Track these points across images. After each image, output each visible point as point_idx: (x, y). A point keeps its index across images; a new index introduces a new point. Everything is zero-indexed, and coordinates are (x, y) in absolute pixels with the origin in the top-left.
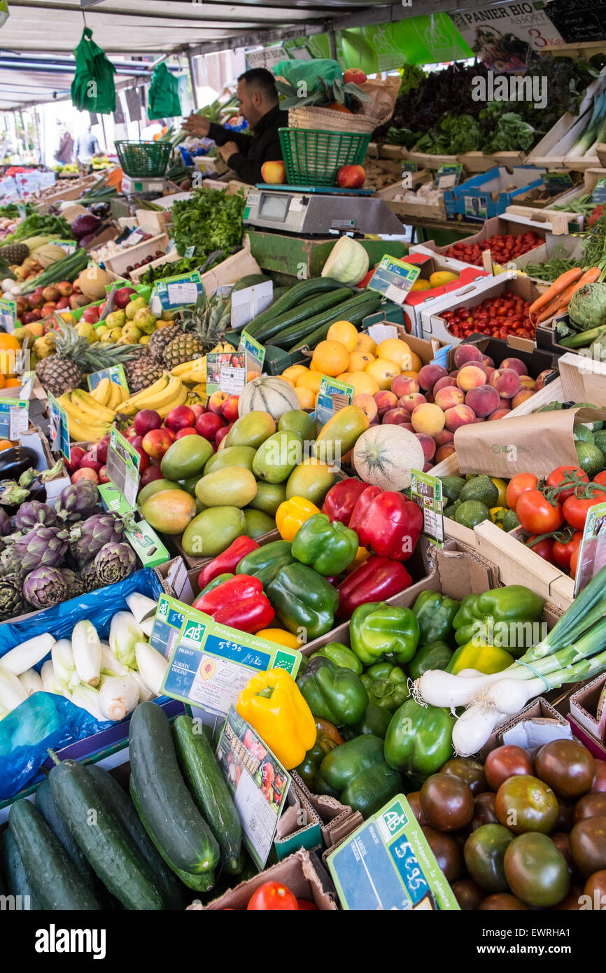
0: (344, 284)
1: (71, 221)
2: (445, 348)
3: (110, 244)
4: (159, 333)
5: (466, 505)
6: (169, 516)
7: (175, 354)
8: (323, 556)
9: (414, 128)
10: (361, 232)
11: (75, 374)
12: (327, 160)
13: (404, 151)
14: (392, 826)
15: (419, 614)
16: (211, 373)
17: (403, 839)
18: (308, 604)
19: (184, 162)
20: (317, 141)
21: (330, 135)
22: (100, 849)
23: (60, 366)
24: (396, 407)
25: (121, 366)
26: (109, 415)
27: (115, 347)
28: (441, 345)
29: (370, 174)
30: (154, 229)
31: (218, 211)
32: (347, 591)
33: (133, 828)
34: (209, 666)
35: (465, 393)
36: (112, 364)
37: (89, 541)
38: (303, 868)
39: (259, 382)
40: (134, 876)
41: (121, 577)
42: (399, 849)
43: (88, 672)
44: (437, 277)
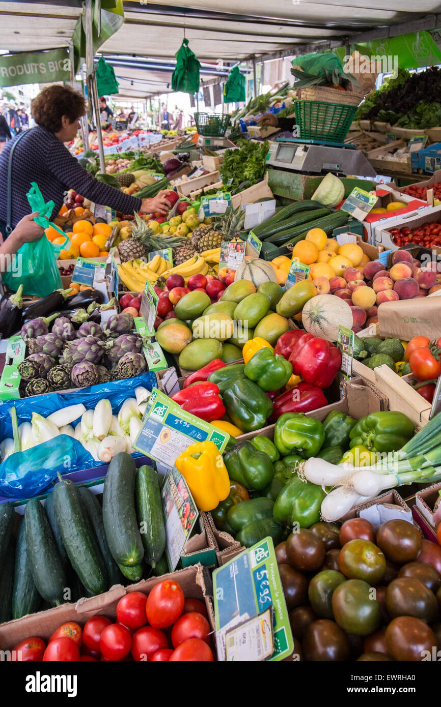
0: (326, 206)
1: (163, 162)
2: (386, 252)
3: (184, 176)
4: (198, 229)
5: (377, 356)
6: (172, 340)
7: (205, 244)
8: (264, 376)
9: (397, 111)
10: (343, 173)
11: (141, 251)
12: (324, 122)
13: (389, 126)
14: (259, 558)
15: (327, 426)
16: (223, 256)
17: (264, 567)
18: (248, 407)
19: (241, 129)
20: (318, 109)
21: (328, 105)
22: (71, 539)
23: (132, 245)
24: (345, 288)
25: (171, 249)
26: (154, 277)
27: (170, 238)
28: (384, 250)
29: (363, 141)
30: (212, 168)
31: (251, 157)
32: (280, 403)
33: (99, 531)
34: (166, 434)
35: (394, 282)
36: (166, 247)
37: (118, 350)
38: (197, 576)
39: (250, 261)
40: (88, 559)
41: (133, 375)
42: (259, 574)
43: (99, 431)
44: (392, 206)
